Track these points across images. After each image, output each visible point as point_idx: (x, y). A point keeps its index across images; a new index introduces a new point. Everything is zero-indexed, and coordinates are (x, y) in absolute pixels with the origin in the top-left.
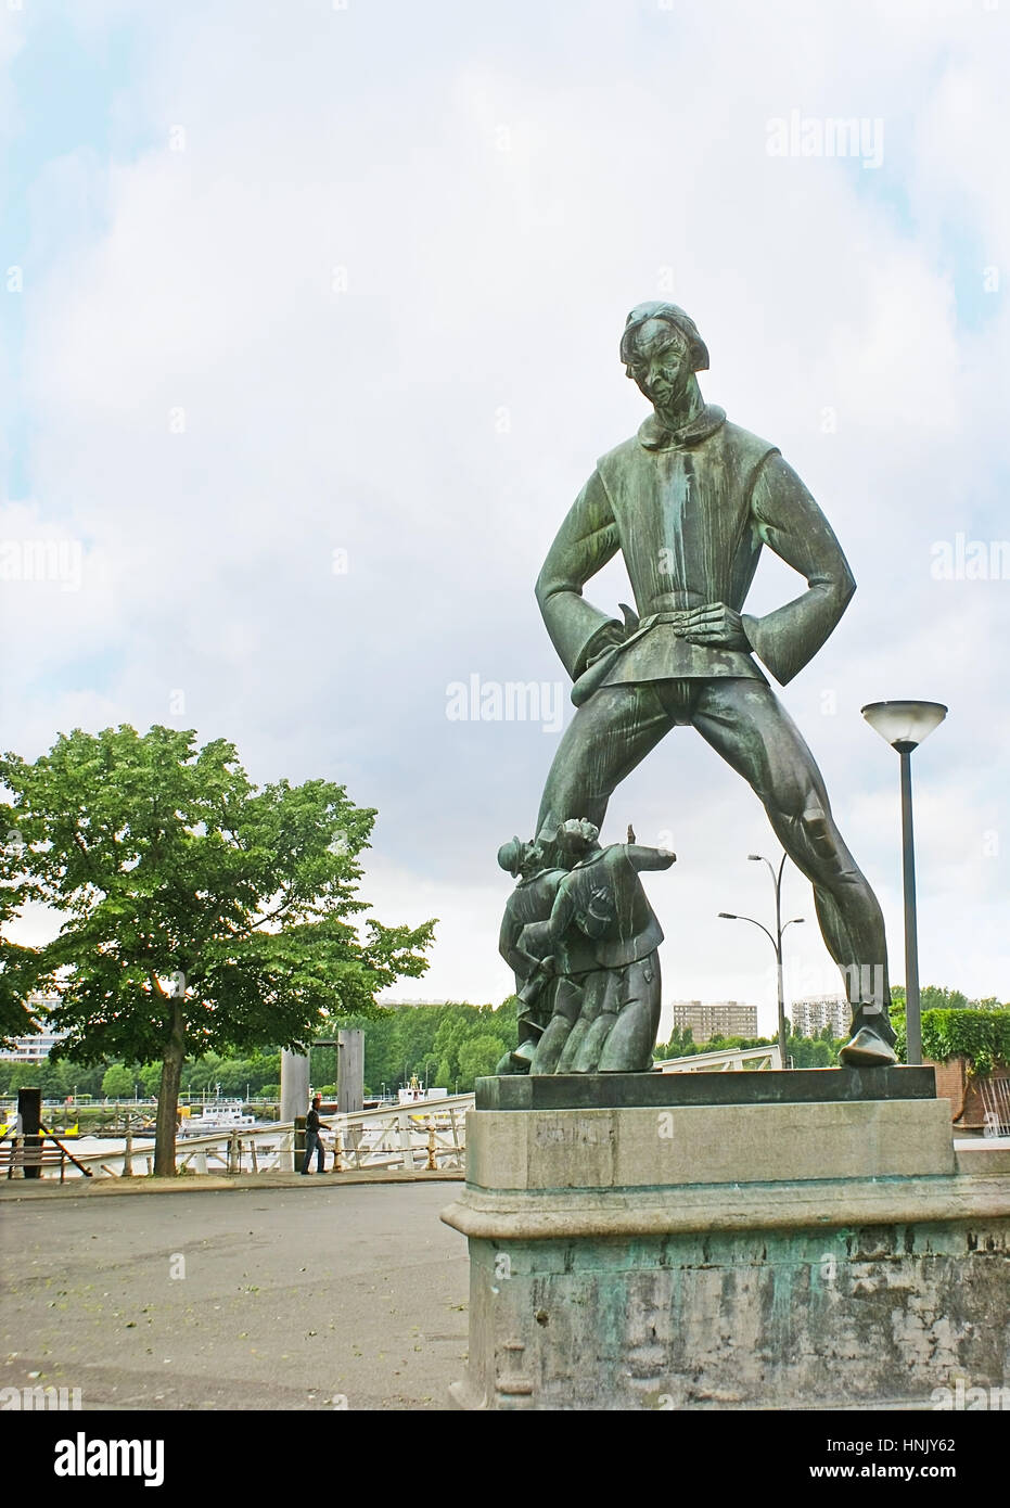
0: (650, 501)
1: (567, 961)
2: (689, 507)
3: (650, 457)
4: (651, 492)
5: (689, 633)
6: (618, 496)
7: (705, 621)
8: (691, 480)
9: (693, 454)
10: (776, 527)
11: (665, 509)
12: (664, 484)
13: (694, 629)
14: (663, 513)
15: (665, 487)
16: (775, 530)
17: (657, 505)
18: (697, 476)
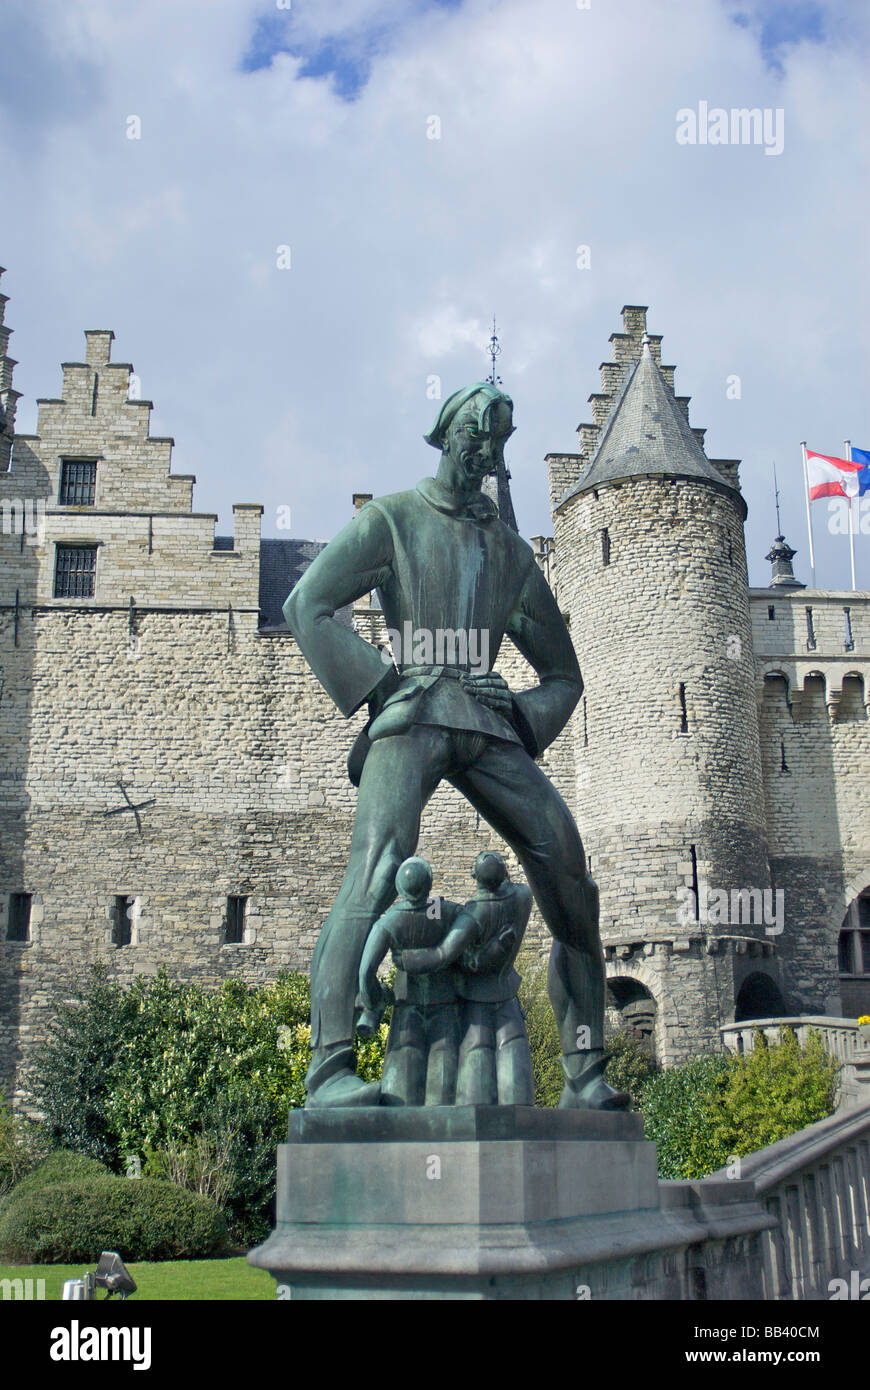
0: (448, 559)
1: (426, 992)
2: (482, 577)
3: (445, 519)
4: (448, 552)
5: (480, 693)
6: (408, 546)
7: (493, 686)
8: (485, 554)
9: (485, 531)
10: (534, 619)
11: (463, 573)
12: (462, 549)
13: (485, 690)
14: (460, 575)
15: (462, 551)
16: (530, 621)
17: (455, 566)
18: (490, 551)
